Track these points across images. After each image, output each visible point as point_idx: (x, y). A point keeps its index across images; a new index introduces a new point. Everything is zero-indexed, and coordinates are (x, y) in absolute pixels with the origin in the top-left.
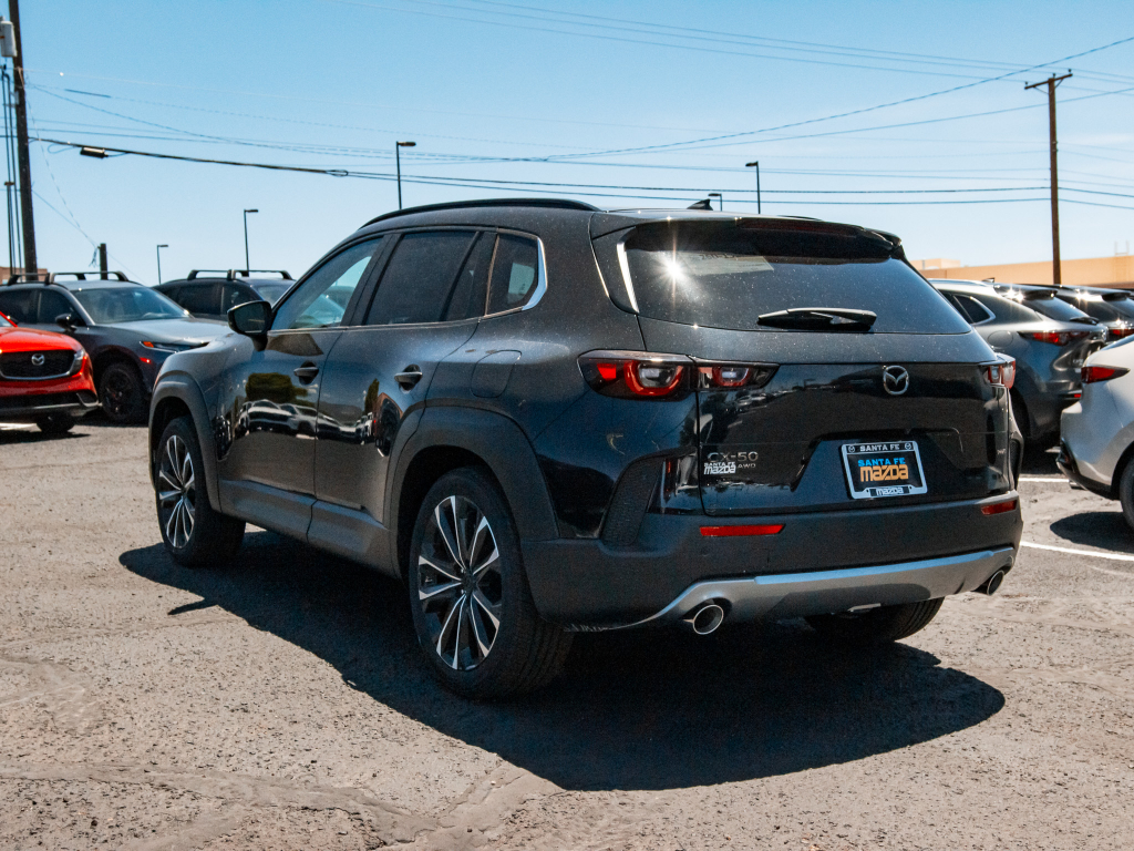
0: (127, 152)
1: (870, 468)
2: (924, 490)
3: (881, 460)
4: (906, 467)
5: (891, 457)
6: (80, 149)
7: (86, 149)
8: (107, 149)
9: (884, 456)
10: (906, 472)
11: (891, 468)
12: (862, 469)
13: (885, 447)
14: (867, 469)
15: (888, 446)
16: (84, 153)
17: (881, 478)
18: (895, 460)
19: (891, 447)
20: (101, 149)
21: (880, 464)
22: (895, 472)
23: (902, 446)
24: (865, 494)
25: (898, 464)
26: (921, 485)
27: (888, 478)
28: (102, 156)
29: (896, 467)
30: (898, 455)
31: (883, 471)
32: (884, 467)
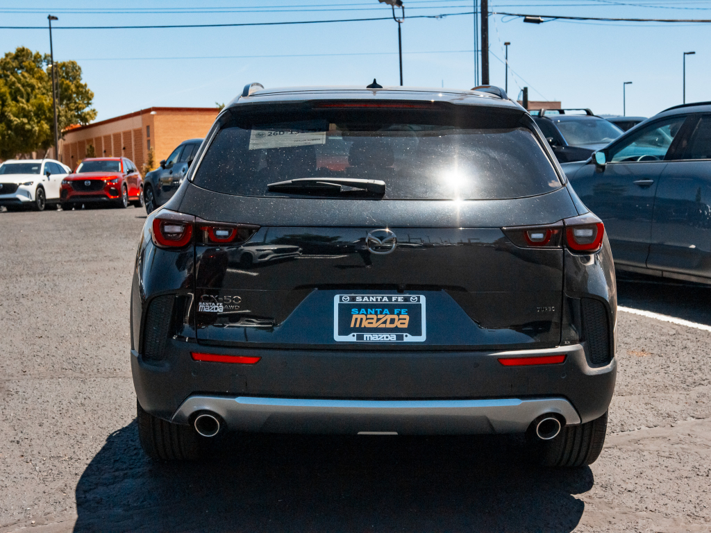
0: (557, 18)
1: (364, 317)
2: (422, 338)
3: (379, 310)
4: (407, 317)
5: (391, 308)
6: (523, 18)
7: (527, 17)
8: (542, 17)
9: (383, 307)
10: (407, 322)
11: (389, 317)
12: (354, 317)
13: (385, 299)
14: (359, 317)
15: (390, 299)
16: (526, 21)
17: (374, 325)
18: (396, 311)
19: (394, 299)
20: (538, 16)
21: (376, 313)
22: (392, 321)
23: (406, 299)
24: (351, 338)
25: (399, 314)
26: (420, 334)
27: (383, 326)
28: (538, 22)
29: (395, 317)
30: (401, 306)
31: (378, 320)
32: (380, 316)
